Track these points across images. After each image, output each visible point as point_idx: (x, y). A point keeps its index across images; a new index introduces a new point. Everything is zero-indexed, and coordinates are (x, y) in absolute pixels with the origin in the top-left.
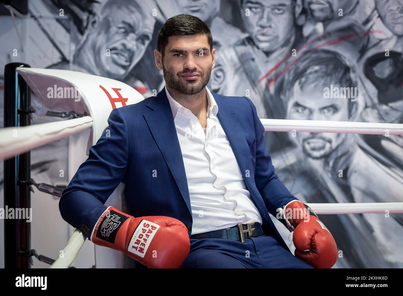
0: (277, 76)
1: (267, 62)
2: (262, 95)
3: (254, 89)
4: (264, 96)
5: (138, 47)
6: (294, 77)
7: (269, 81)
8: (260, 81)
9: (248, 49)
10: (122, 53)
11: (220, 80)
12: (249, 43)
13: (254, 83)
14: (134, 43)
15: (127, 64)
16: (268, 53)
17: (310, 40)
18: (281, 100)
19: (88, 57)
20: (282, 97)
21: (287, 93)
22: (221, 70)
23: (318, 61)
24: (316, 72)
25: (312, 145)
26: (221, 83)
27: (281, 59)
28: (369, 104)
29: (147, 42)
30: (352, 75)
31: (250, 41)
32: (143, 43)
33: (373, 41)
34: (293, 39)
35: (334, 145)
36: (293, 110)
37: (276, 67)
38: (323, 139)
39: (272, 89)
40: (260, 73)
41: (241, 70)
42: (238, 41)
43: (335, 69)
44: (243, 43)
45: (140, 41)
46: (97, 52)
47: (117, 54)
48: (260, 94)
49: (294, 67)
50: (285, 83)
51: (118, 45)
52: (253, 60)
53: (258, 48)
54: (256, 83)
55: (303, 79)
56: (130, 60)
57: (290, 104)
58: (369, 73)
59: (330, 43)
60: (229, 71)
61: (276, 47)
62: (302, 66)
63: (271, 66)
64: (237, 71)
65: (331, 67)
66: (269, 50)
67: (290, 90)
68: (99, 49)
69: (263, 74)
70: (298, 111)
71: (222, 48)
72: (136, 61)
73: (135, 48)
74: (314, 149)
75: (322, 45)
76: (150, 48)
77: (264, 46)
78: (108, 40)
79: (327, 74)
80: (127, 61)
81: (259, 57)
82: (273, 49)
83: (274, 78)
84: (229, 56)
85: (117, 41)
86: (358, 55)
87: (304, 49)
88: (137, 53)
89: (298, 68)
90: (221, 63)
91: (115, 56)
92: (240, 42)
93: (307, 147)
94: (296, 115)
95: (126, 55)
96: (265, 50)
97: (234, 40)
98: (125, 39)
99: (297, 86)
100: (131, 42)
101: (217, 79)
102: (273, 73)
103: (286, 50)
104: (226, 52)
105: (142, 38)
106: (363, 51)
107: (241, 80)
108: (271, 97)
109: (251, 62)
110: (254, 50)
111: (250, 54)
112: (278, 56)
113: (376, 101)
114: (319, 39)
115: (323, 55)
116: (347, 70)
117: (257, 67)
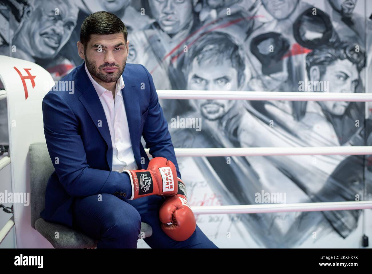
0: (179, 54)
1: (171, 42)
2: (167, 69)
3: (160, 64)
4: (169, 70)
5: (65, 32)
6: (193, 54)
7: (173, 58)
8: (165, 58)
9: (155, 32)
10: (52, 37)
11: (133, 58)
12: (156, 27)
13: (160, 59)
14: (62, 28)
15: (57, 46)
16: (171, 35)
17: (206, 24)
18: (182, 73)
19: (25, 40)
20: (183, 71)
21: (188, 68)
22: (133, 50)
23: (213, 41)
24: (211, 50)
25: (209, 109)
26: (133, 60)
27: (182, 39)
28: (255, 75)
29: (72, 28)
30: (240, 52)
31: (157, 25)
32: (70, 29)
33: (257, 24)
34: (191, 24)
35: (227, 109)
36: (193, 81)
37: (178, 46)
38: (217, 104)
39: (175, 64)
40: (165, 52)
41: (150, 49)
42: (147, 26)
43: (227, 47)
44: (151, 27)
45: (67, 27)
46: (31, 36)
47: (48, 38)
48: (165, 69)
49: (193, 46)
50: (186, 60)
51: (48, 30)
52: (159, 41)
53: (163, 31)
54: (162, 59)
55: (200, 56)
56: (59, 42)
57: (190, 77)
58: (254, 50)
59: (222, 26)
60: (140, 50)
61: (178, 30)
62: (199, 45)
63: (174, 45)
64: (146, 50)
65: (223, 45)
66: (172, 32)
67: (189, 64)
68: (34, 34)
69: (168, 52)
70: (196, 82)
71: (134, 31)
72: (63, 43)
73: (63, 33)
74: (210, 113)
75: (216, 28)
76: (75, 33)
77: (168, 29)
78: (40, 26)
79: (220, 52)
80: (56, 43)
81: (164, 39)
82: (176, 31)
83: (176, 55)
84: (139, 38)
85: (48, 27)
86: (245, 36)
87: (201, 31)
88: (64, 37)
89: (196, 47)
90: (133, 43)
91: (46, 40)
92: (149, 26)
93: (205, 111)
94: (195, 85)
95: (56, 38)
96: (169, 32)
97: (143, 25)
98: (55, 25)
99: (195, 62)
100: (59, 28)
101: (130, 57)
102: (176, 52)
103: (186, 32)
104: (137, 34)
105: (68, 24)
106: (249, 32)
107: (150, 58)
108: (174, 71)
109: (158, 43)
110: (159, 32)
111: (157, 36)
112: (179, 37)
113: (260, 72)
114: (213, 23)
115: (217, 36)
116: (236, 48)
117: (162, 46)
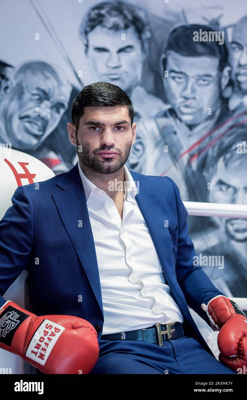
0: (200, 151)
1: (190, 136)
3: (175, 164)
4: (186, 172)
5: (52, 116)
6: (218, 153)
7: (192, 157)
8: (181, 156)
9: (170, 121)
10: (36, 122)
11: (139, 154)
12: (172, 115)
13: (175, 158)
14: (49, 111)
15: (40, 133)
16: (191, 127)
17: (236, 114)
18: (203, 177)
20: (205, 174)
21: (211, 170)
22: (141, 143)
23: (244, 137)
25: (236, 226)
26: (140, 157)
27: (205, 133)
29: (62, 111)
31: (172, 112)
32: (59, 112)
34: (218, 113)
36: (217, 188)
37: (200, 142)
39: (195, 165)
40: (182, 147)
41: (163, 142)
42: (160, 113)
44: (165, 115)
45: (55, 109)
46: (8, 120)
47: (30, 122)
48: (182, 170)
49: (218, 142)
50: (209, 159)
51: (30, 113)
52: (175, 133)
53: (181, 120)
54: (178, 158)
55: (228, 156)
56: (44, 129)
57: (213, 182)
60: (149, 144)
61: (199, 121)
62: (227, 141)
63: (194, 140)
64: (157, 144)
66: (192, 123)
67: (214, 166)
68: (11, 117)
69: (185, 148)
70: (221, 190)
71: (142, 119)
72: (49, 130)
73: (49, 116)
74: (237, 231)
76: (66, 117)
77: (187, 118)
78: (21, 107)
80: (40, 130)
81: (181, 130)
82: (197, 122)
83: (197, 153)
84: (149, 128)
85: (30, 109)
87: (230, 123)
88: (51, 122)
89: (222, 143)
90: (141, 135)
91: (27, 125)
92: (162, 114)
93: (231, 228)
94: (219, 194)
95: (40, 123)
96: (188, 122)
97: (155, 112)
98: (39, 106)
99: (221, 163)
100: (45, 110)
101: (136, 153)
102: (196, 149)
103: (211, 123)
104: (146, 123)
105: (57, 106)
107: (162, 155)
108: (193, 173)
109: (173, 136)
110: (176, 122)
111: (172, 127)
112: (201, 130)
114: (246, 113)
117: (179, 141)
